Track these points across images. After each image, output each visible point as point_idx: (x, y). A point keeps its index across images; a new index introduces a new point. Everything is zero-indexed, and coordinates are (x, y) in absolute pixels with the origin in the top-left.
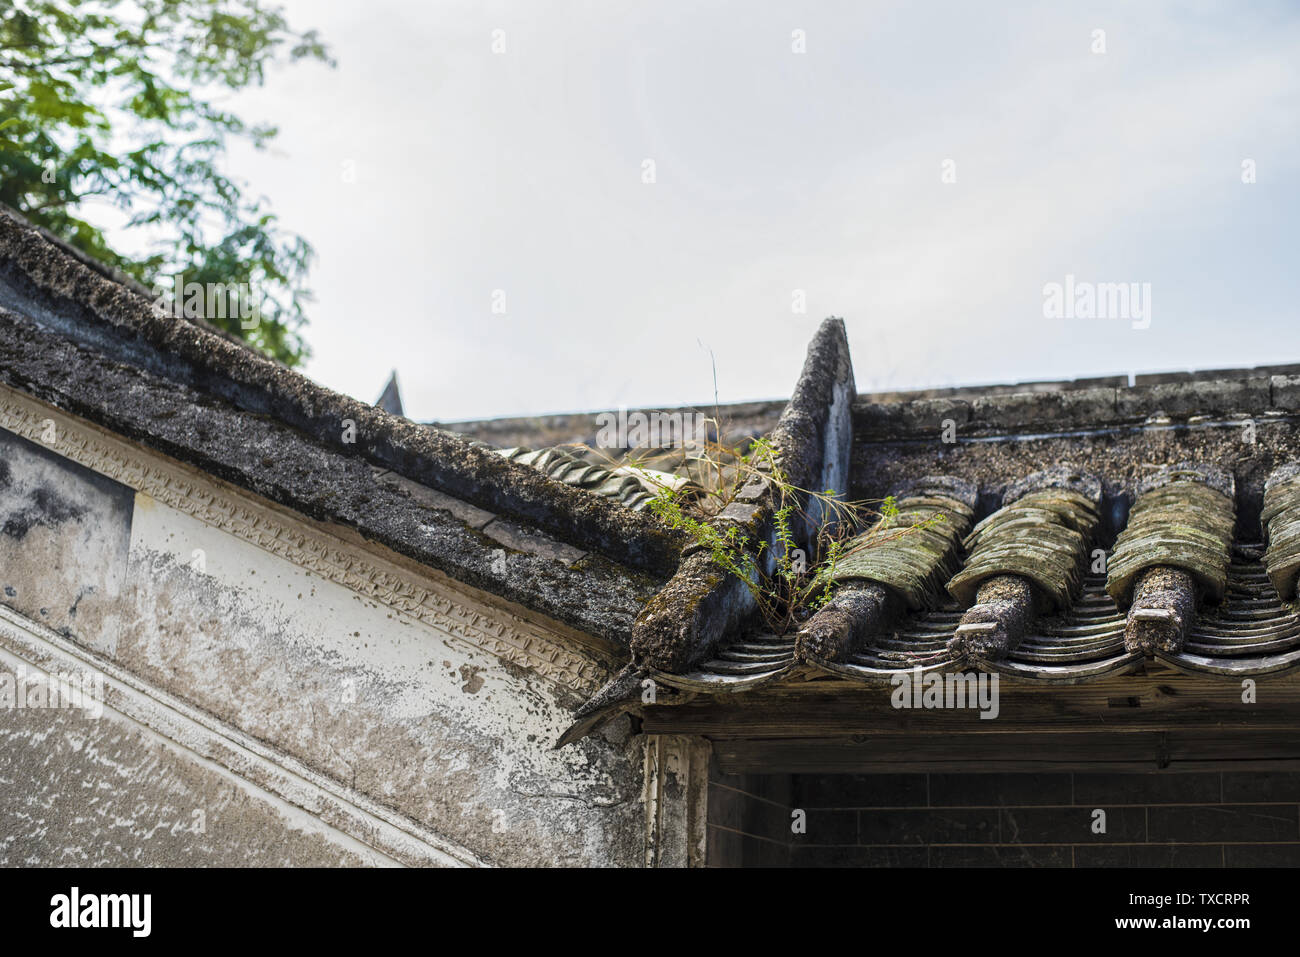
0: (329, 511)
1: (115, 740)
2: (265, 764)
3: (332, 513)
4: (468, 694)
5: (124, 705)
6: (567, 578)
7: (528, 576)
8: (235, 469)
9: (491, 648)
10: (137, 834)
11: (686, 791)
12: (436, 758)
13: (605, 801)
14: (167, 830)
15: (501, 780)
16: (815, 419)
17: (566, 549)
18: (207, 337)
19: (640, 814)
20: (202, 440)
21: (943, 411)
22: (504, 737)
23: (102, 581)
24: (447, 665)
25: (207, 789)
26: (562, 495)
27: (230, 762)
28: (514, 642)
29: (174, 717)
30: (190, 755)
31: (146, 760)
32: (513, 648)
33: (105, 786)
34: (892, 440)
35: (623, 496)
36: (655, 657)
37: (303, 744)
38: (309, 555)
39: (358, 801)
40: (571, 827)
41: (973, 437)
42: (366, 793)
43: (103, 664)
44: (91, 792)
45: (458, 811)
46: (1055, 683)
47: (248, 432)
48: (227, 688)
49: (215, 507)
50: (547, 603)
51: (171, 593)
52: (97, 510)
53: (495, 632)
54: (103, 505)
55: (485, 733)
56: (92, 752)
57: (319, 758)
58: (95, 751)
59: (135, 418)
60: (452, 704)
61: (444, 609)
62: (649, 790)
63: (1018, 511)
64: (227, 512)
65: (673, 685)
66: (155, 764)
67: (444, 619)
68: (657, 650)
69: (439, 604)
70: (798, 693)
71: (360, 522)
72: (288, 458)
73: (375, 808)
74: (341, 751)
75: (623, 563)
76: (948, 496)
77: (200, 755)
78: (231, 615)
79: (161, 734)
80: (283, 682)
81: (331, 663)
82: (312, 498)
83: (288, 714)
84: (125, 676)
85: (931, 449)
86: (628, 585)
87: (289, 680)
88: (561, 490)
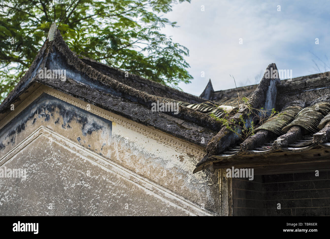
0: (148, 123)
1: (112, 177)
2: (141, 180)
3: (148, 124)
4: (181, 162)
5: (113, 169)
6: (199, 134)
7: (190, 134)
8: (129, 116)
9: (185, 151)
10: (117, 197)
11: (227, 181)
12: (175, 177)
13: (210, 184)
14: (123, 196)
15: (189, 181)
16: (263, 90)
17: (200, 127)
18: (125, 86)
19: (218, 187)
20: (123, 110)
21: (299, 84)
22: (189, 171)
23: (107, 142)
24: (176, 156)
25: (130, 186)
26: (198, 115)
27: (134, 180)
28: (189, 149)
29: (123, 171)
30: (127, 179)
31: (118, 181)
32: (189, 151)
33: (110, 187)
34: (287, 93)
35: (216, 113)
36: (211, 152)
37: (148, 175)
38: (147, 133)
39: (160, 187)
40: (204, 191)
41: (306, 90)
42: (162, 185)
43: (108, 160)
44: (108, 188)
45: (180, 188)
46: (296, 152)
47: (133, 107)
48: (133, 164)
49: (128, 124)
50: (193, 141)
51: (121, 144)
52: (105, 127)
53: (185, 147)
54: (106, 126)
55: (185, 170)
56: (107, 180)
57: (152, 178)
58: (108, 179)
59: (109, 106)
60: (178, 164)
61: (175, 143)
62: (219, 181)
63: (307, 109)
64: (130, 125)
65: (215, 158)
66: (120, 182)
67: (175, 145)
68: (211, 150)
69: (174, 142)
70: (245, 158)
71: (154, 125)
72: (141, 112)
73: (164, 189)
74: (156, 176)
75: (212, 129)
76: (298, 105)
77: (128, 179)
78: (133, 148)
79: (120, 175)
80: (144, 162)
81: (153, 157)
82: (145, 121)
83: (145, 169)
84: (112, 163)
85: (296, 94)
86: (213, 135)
87: (145, 161)
88: (198, 114)
